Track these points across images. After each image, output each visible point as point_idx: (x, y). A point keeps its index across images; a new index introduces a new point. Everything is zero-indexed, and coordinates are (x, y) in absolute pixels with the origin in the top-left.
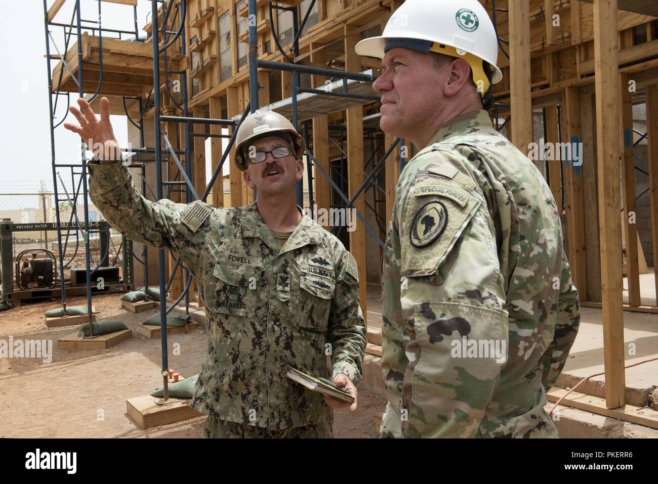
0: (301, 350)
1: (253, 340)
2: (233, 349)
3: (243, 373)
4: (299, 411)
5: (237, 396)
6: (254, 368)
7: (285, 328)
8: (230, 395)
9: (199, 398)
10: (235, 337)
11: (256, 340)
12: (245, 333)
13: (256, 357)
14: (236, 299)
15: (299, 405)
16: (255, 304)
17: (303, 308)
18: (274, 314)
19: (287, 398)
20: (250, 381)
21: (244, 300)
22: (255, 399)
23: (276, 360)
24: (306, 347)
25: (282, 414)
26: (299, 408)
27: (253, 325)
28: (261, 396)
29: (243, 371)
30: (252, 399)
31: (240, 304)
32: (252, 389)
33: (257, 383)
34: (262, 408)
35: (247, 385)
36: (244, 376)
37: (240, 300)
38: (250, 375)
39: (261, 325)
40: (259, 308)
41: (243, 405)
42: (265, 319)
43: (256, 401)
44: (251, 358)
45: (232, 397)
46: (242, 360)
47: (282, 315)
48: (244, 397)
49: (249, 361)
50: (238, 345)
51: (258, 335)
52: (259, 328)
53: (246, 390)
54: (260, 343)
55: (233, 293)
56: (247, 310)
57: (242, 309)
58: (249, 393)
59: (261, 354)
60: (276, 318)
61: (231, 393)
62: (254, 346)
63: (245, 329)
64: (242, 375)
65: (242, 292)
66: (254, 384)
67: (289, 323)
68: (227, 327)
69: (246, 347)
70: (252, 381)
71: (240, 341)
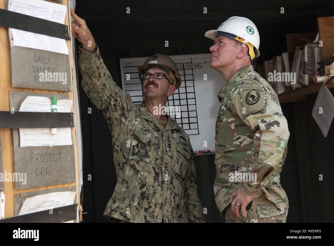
0: (177, 186)
1: (154, 177)
2: (142, 181)
3: (148, 196)
4: (178, 220)
5: (142, 209)
6: (155, 193)
7: (170, 172)
8: (137, 209)
9: (114, 210)
10: (143, 174)
11: (156, 177)
12: (150, 172)
13: (156, 186)
14: (145, 153)
15: (178, 216)
16: (155, 157)
17: (178, 163)
18: (166, 164)
19: (172, 211)
20: (151, 200)
21: (150, 154)
22: (154, 211)
23: (168, 189)
24: (178, 184)
25: (169, 221)
26: (178, 218)
27: (154, 168)
28: (157, 209)
29: (148, 194)
30: (152, 211)
31: (147, 155)
32: (152, 205)
33: (156, 202)
34: (156, 217)
35: (149, 203)
36: (148, 197)
37: (146, 153)
38: (152, 197)
39: (158, 169)
40: (157, 159)
41: (145, 214)
42: (160, 166)
43: (154, 212)
44: (153, 187)
45: (138, 210)
46: (148, 188)
47: (169, 164)
48: (146, 210)
49: (152, 189)
50: (145, 179)
51: (157, 174)
52: (157, 171)
53: (148, 206)
54: (158, 179)
55: (142, 149)
56: (151, 159)
57: (148, 159)
58: (150, 207)
59: (159, 185)
60: (166, 166)
61: (138, 207)
62: (155, 181)
63: (150, 170)
64: (147, 197)
65: (148, 148)
66: (154, 202)
67: (172, 169)
68: (138, 168)
69: (150, 180)
70: (153, 201)
71: (146, 177)
